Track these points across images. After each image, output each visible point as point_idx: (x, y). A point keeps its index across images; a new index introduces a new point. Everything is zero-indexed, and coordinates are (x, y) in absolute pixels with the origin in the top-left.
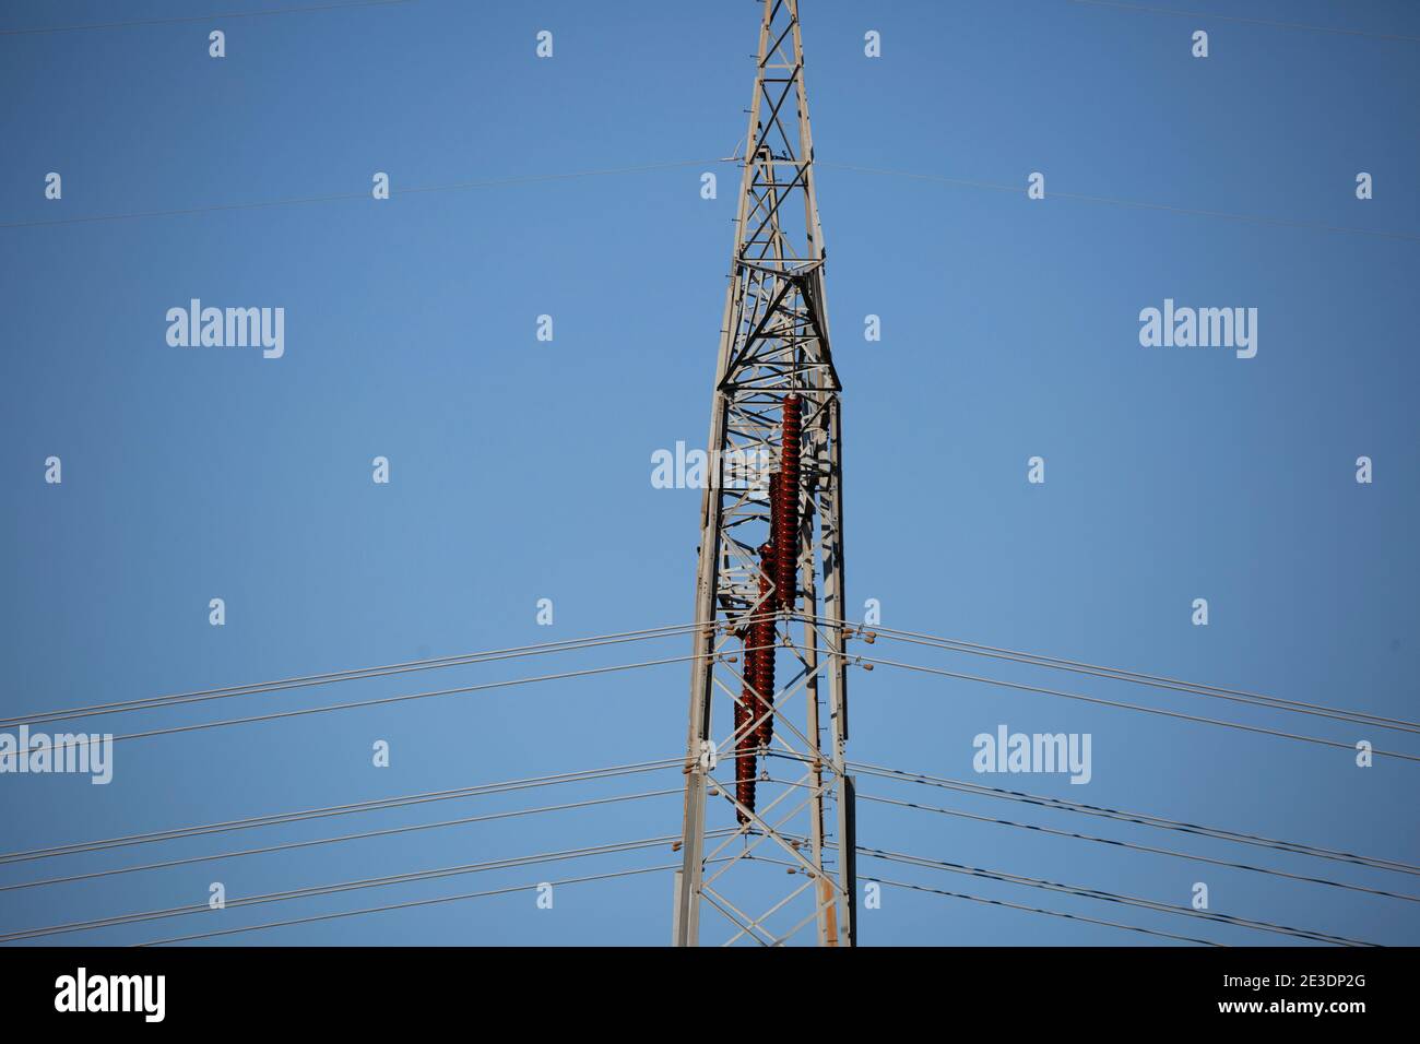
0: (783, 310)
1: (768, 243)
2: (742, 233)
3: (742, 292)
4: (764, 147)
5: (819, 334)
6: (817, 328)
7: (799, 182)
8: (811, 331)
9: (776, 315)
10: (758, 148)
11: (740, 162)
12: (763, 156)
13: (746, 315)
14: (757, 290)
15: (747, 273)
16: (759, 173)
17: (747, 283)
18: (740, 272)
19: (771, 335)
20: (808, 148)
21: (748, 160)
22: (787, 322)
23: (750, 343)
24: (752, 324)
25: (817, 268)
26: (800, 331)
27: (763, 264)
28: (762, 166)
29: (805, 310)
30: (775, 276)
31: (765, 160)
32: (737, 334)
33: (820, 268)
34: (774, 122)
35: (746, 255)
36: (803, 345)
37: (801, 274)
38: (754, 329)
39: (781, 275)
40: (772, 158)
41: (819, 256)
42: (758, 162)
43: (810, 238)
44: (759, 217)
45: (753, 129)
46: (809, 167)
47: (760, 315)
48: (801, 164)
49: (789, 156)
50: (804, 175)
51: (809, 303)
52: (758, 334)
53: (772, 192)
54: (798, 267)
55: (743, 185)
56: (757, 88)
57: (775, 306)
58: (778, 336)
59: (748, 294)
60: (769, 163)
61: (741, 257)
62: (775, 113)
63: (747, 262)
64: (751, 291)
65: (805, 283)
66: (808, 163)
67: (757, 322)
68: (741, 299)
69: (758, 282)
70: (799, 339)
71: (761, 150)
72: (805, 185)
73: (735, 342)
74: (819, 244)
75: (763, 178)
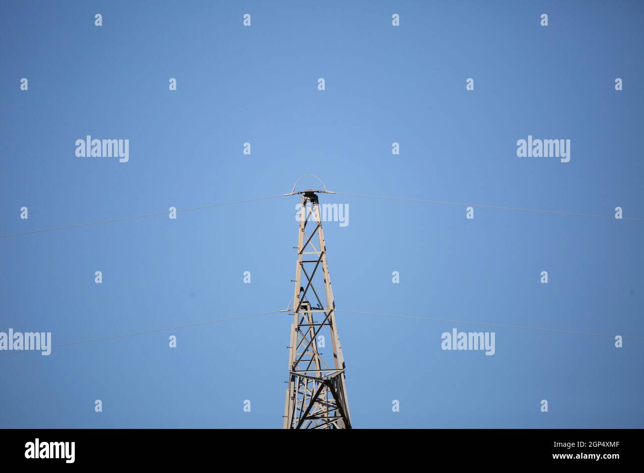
0: (320, 401)
1: (311, 361)
2: (293, 355)
3: (295, 391)
4: (304, 302)
5: (343, 415)
6: (341, 411)
7: (327, 322)
8: (339, 414)
9: (316, 404)
10: (300, 303)
11: (291, 312)
12: (305, 307)
13: (298, 406)
14: (303, 389)
15: (297, 379)
16: (303, 318)
17: (297, 386)
18: (293, 379)
19: (313, 417)
20: (331, 302)
21: (295, 310)
22: (324, 409)
23: (301, 423)
24: (302, 411)
25: (340, 374)
26: (332, 414)
27: (309, 374)
28: (305, 314)
29: (333, 400)
30: (314, 380)
31: (307, 310)
32: (293, 418)
33: (342, 374)
34: (310, 286)
35: (297, 368)
36: (334, 422)
37: (329, 379)
38: (303, 414)
39: (317, 380)
40: (311, 309)
41: (341, 367)
42: (302, 312)
43: (335, 356)
44: (304, 345)
45: (297, 291)
46: (332, 313)
47: (306, 406)
48: (328, 312)
49: (321, 308)
50: (329, 317)
51: (336, 396)
52: (305, 418)
53: (312, 329)
54: (329, 374)
55: (292, 325)
56: (298, 267)
57: (315, 399)
58: (318, 418)
59: (299, 392)
60: (309, 311)
61: (294, 370)
62: (310, 281)
63: (297, 373)
64: (300, 391)
65: (333, 384)
66: (332, 311)
67: (305, 410)
68: (294, 395)
69: (304, 385)
70: (331, 419)
71: (303, 304)
72: (331, 324)
73: (292, 424)
74: (341, 360)
75: (306, 321)
